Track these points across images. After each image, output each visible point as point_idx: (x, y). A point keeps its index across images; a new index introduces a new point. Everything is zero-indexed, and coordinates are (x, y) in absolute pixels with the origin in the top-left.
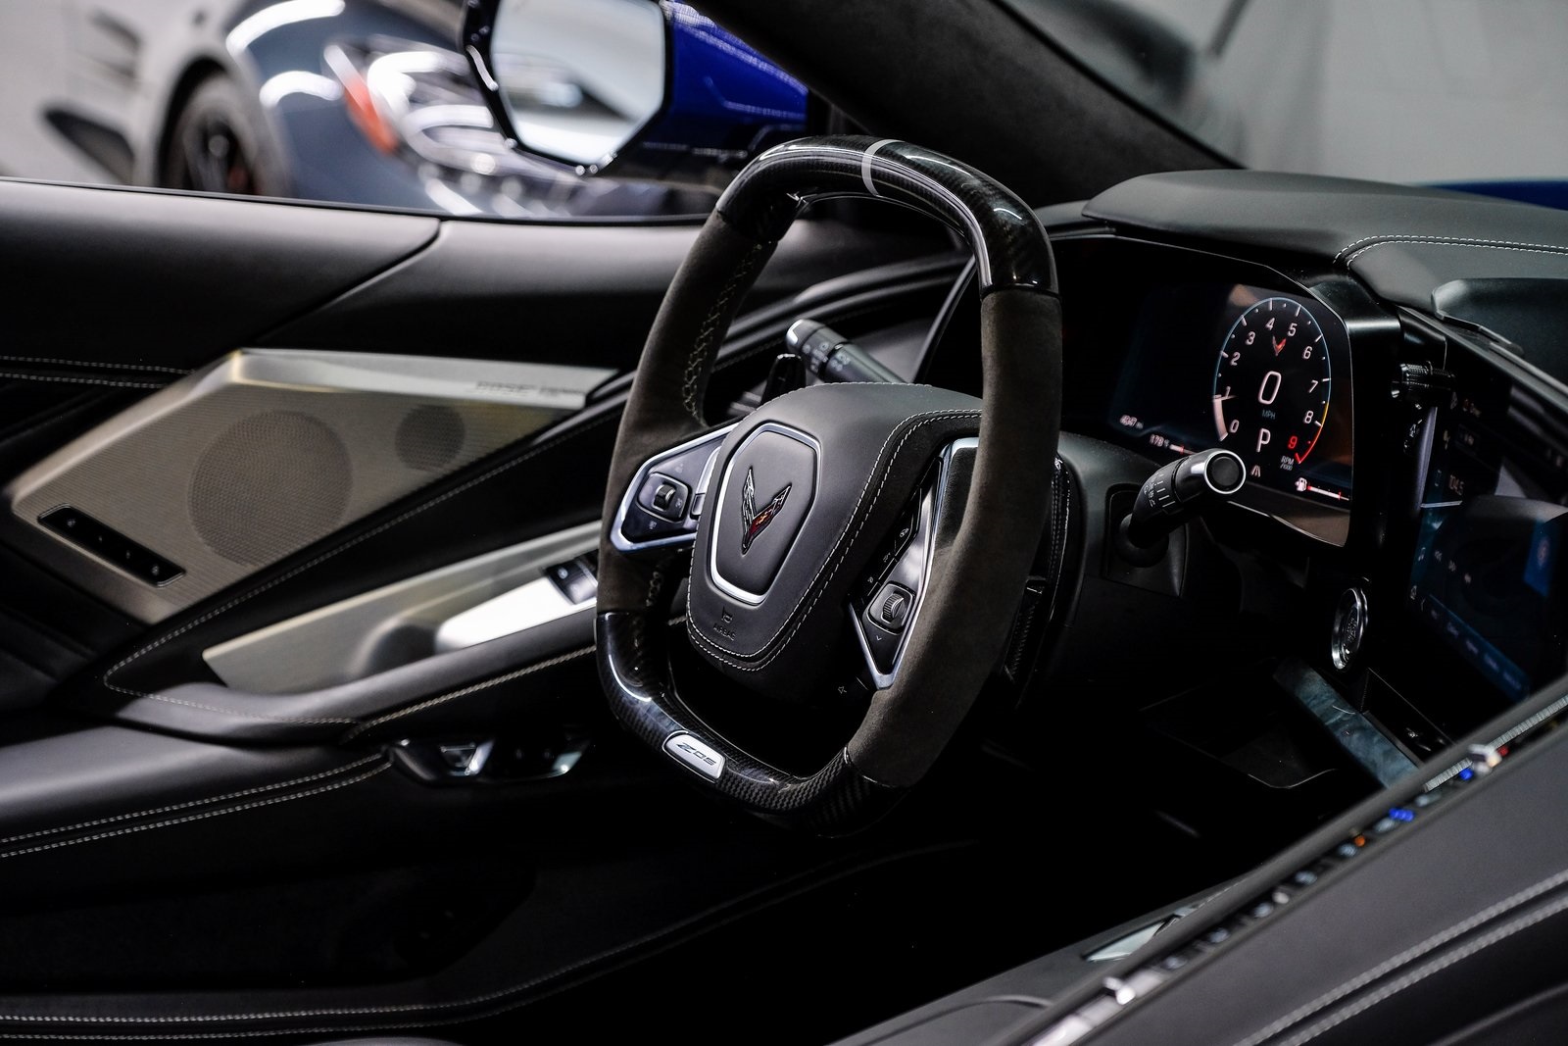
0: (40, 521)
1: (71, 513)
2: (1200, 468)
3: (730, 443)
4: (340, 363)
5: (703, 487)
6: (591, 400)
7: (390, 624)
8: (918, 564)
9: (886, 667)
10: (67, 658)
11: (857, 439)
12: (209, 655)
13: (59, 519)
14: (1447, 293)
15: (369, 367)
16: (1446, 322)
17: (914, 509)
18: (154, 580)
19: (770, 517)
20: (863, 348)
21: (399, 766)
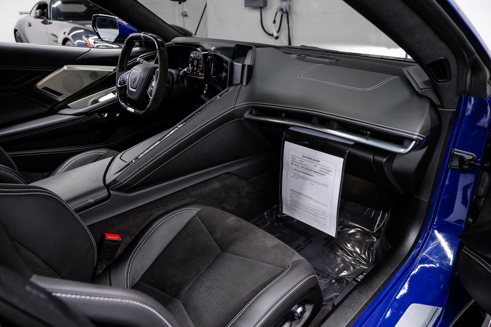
0: (42, 89)
1: (46, 87)
2: (186, 70)
3: (129, 73)
4: (79, 66)
5: (127, 78)
6: (114, 70)
7: (92, 100)
8: (154, 84)
9: (151, 96)
10: (49, 107)
11: (145, 70)
12: (68, 105)
13: (44, 88)
14: (213, 48)
15: (83, 67)
16: (213, 51)
17: (152, 77)
18: (59, 96)
19: (135, 80)
20: (149, 62)
21: (96, 116)
